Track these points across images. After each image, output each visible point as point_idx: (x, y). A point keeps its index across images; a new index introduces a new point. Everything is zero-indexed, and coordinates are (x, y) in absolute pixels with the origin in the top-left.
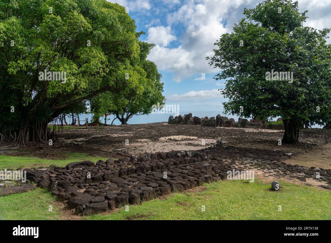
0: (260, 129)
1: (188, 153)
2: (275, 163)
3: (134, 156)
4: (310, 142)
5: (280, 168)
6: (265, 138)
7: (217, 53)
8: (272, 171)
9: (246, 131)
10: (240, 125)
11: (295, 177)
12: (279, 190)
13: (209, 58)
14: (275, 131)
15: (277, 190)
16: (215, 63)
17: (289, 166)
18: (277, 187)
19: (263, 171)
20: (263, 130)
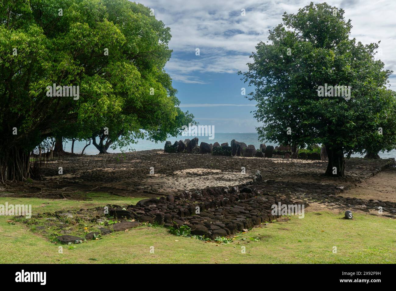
0: (290, 159)
1: (235, 188)
2: (332, 196)
3: (188, 193)
4: (356, 174)
5: (340, 201)
6: (302, 170)
7: (251, 66)
8: (333, 204)
9: (276, 162)
10: (264, 154)
11: (358, 209)
12: (351, 219)
13: (241, 73)
14: (310, 161)
15: (350, 219)
16: (249, 80)
17: (348, 199)
18: (351, 215)
19: (325, 205)
20: (295, 161)
